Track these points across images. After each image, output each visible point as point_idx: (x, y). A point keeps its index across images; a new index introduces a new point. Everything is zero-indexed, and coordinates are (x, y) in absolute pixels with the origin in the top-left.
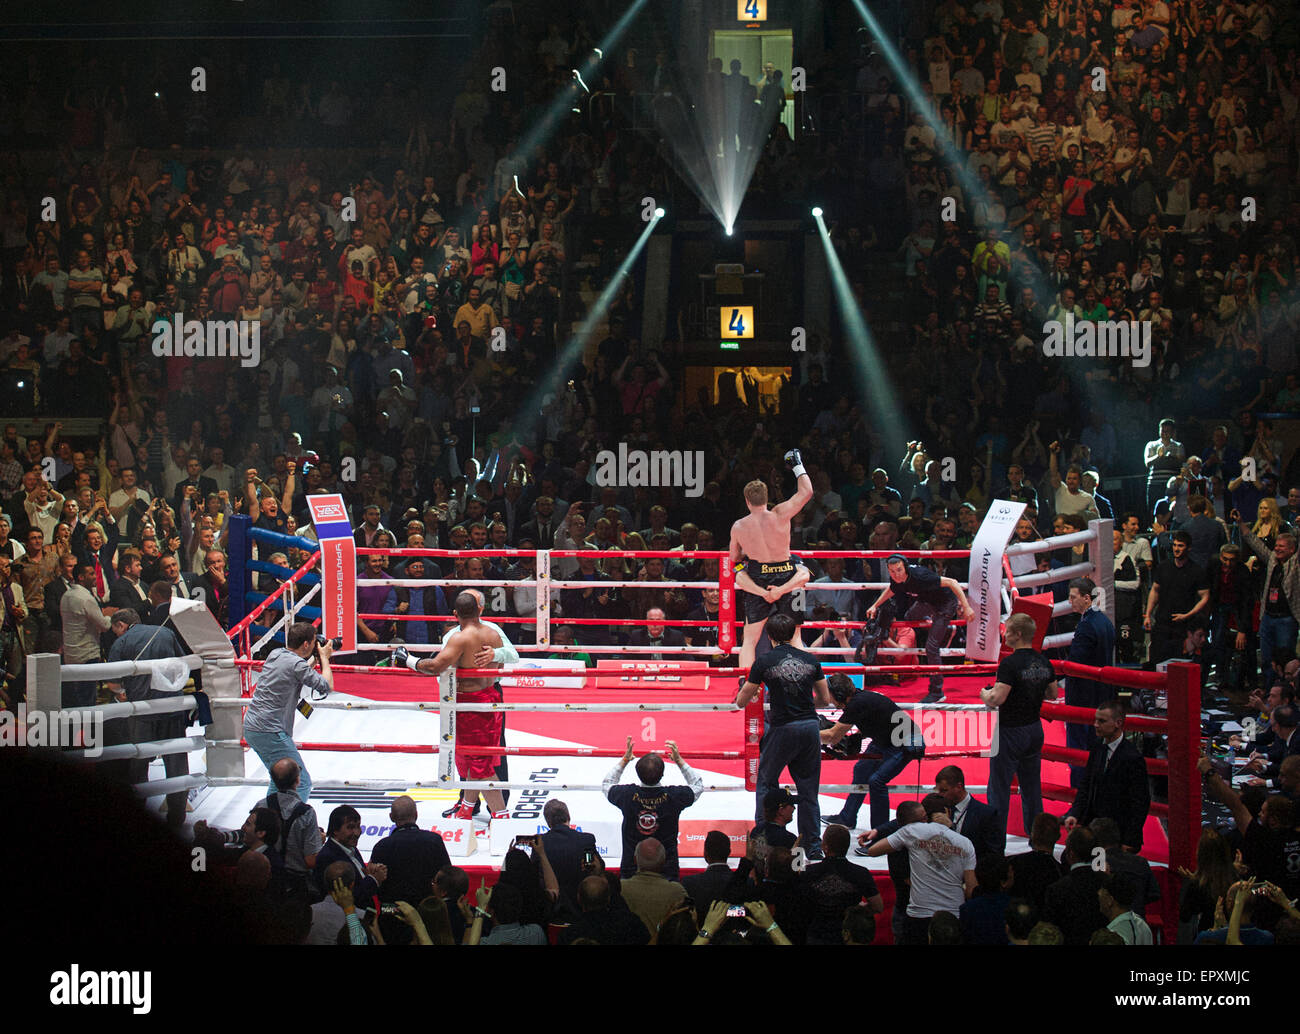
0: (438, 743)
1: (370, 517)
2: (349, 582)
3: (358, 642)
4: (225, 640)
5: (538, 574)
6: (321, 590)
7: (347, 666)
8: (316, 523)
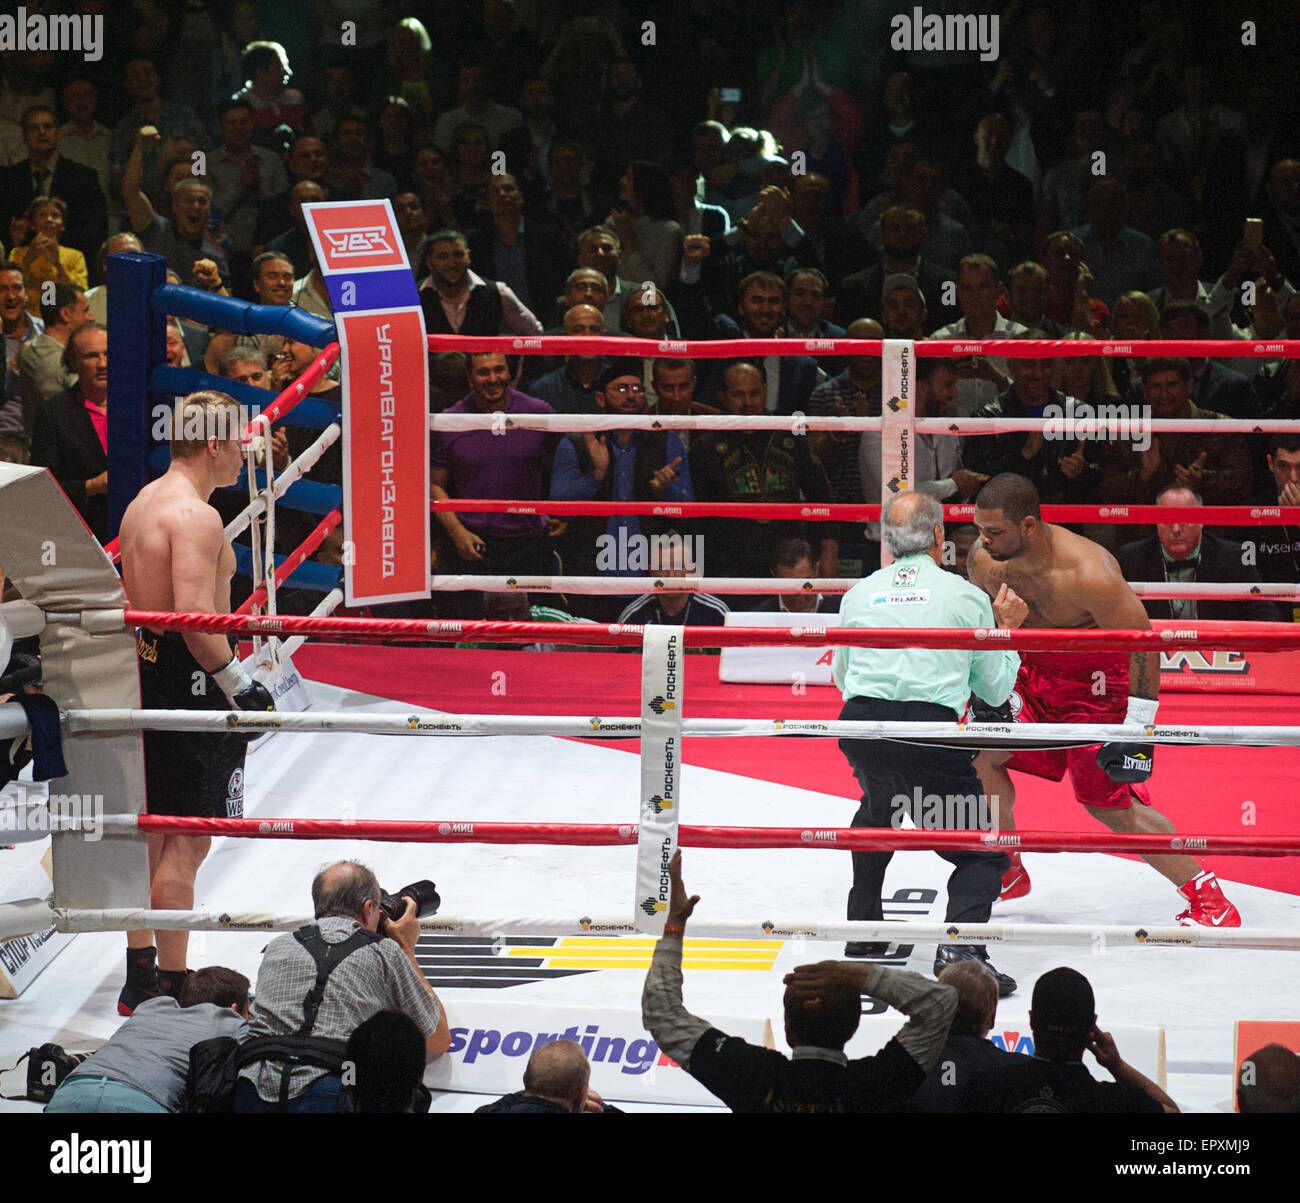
0: (634, 820)
1: (441, 263)
2: (408, 422)
3: (434, 572)
4: (103, 564)
5: (886, 399)
6: (339, 442)
7: (408, 622)
8: (326, 271)
